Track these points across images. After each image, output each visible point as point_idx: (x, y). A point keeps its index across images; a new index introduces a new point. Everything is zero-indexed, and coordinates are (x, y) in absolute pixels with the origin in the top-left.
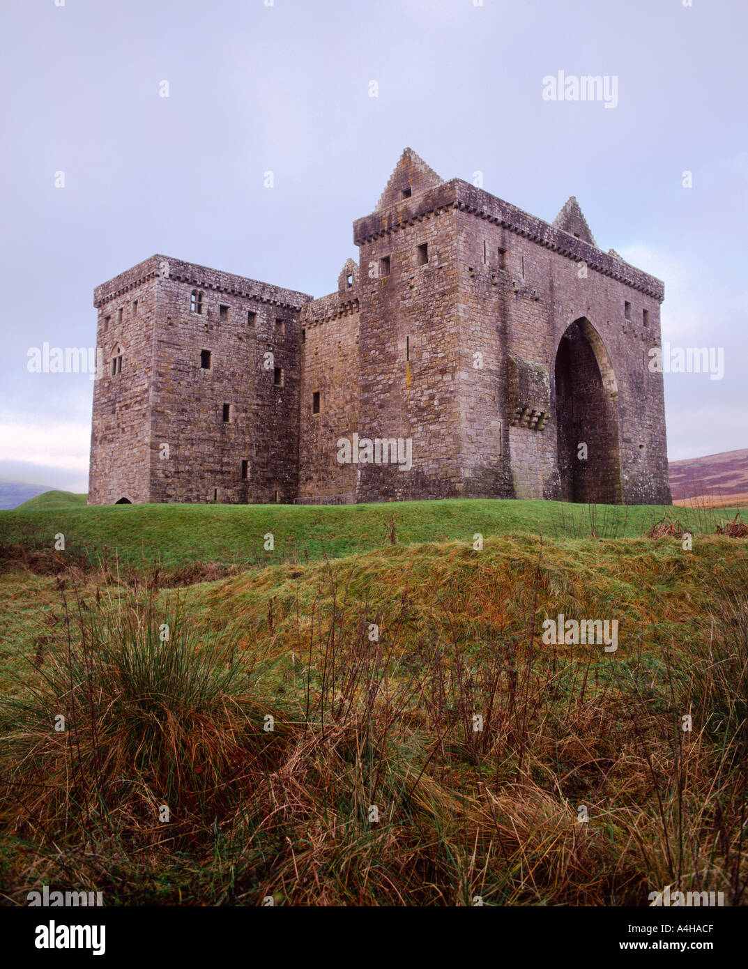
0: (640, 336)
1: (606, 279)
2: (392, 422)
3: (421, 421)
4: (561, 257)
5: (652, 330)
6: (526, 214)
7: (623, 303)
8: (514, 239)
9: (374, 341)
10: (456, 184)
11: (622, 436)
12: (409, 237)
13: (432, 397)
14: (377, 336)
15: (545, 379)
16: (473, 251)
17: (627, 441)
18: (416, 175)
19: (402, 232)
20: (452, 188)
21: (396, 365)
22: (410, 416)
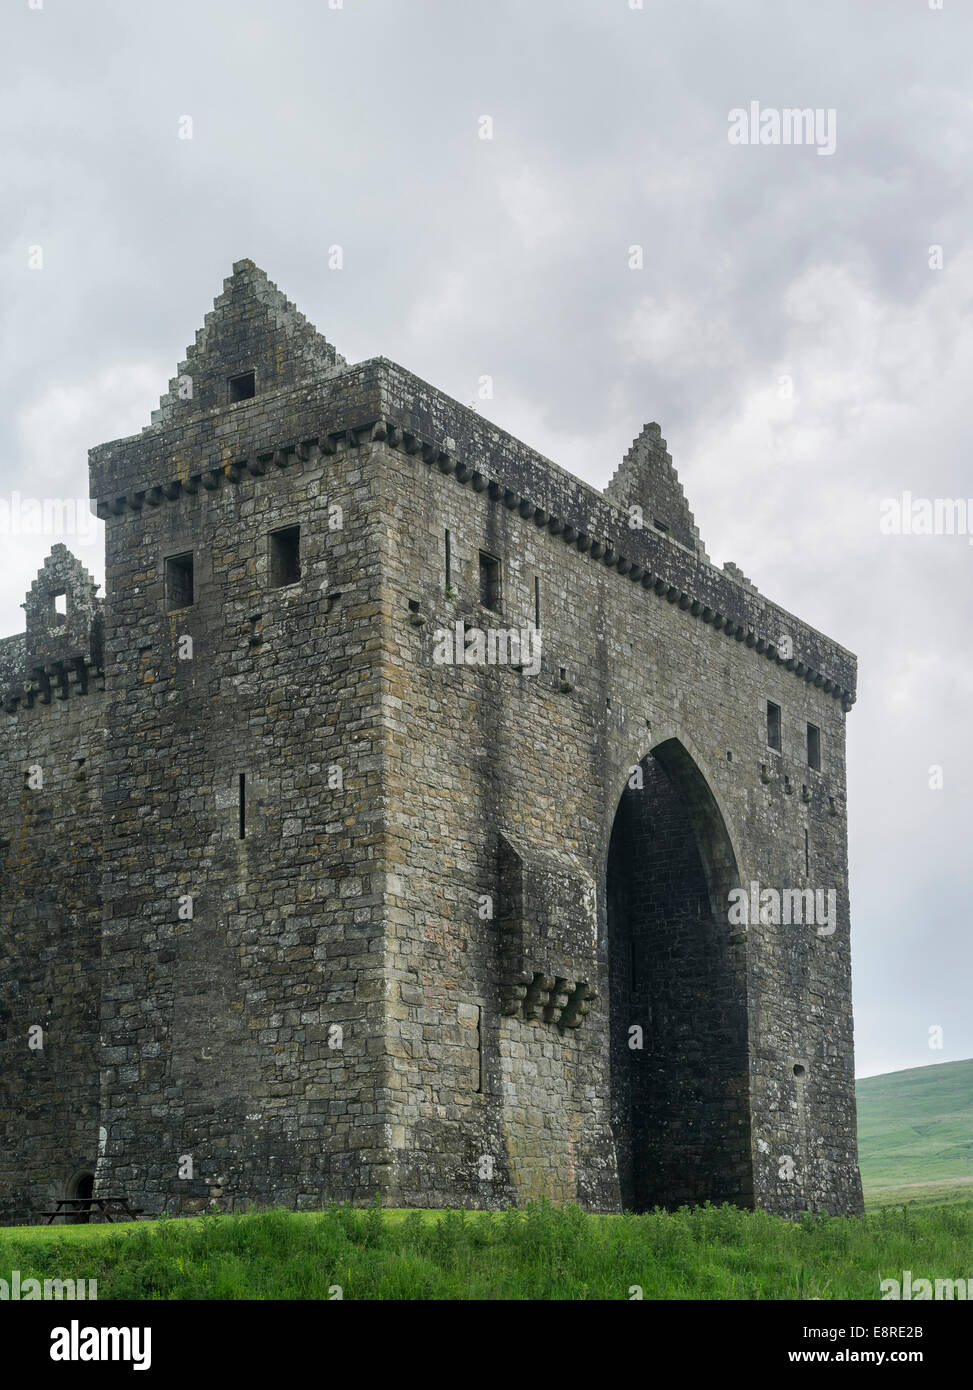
0: (798, 793)
1: (726, 644)
2: (196, 1000)
3: (276, 1000)
4: (625, 581)
5: (826, 778)
6: (546, 464)
7: (763, 707)
8: (517, 529)
9: (145, 780)
10: (382, 374)
11: (756, 1044)
12: (248, 507)
13: (309, 939)
14: (153, 768)
15: (587, 898)
16: (421, 557)
17: (769, 1055)
18: (268, 336)
19: (229, 490)
20: (372, 384)
21: (210, 850)
22: (246, 984)
